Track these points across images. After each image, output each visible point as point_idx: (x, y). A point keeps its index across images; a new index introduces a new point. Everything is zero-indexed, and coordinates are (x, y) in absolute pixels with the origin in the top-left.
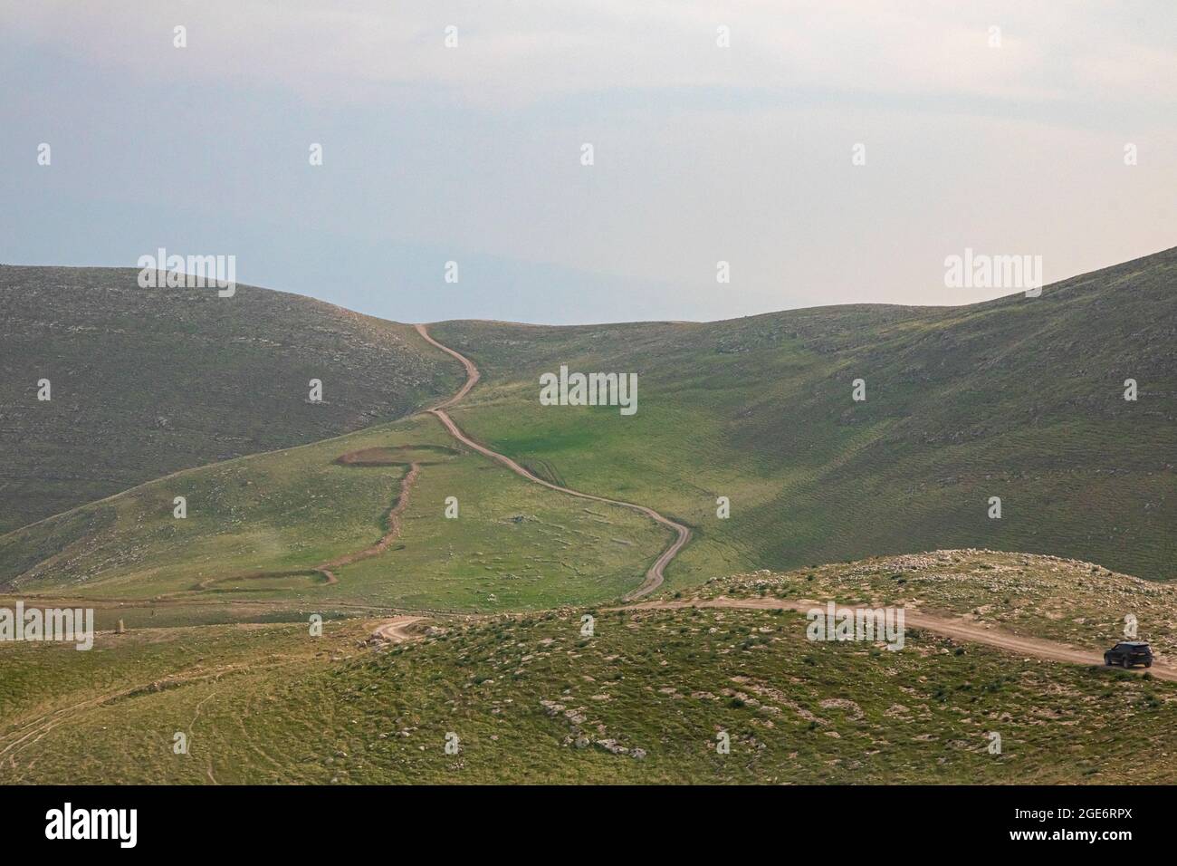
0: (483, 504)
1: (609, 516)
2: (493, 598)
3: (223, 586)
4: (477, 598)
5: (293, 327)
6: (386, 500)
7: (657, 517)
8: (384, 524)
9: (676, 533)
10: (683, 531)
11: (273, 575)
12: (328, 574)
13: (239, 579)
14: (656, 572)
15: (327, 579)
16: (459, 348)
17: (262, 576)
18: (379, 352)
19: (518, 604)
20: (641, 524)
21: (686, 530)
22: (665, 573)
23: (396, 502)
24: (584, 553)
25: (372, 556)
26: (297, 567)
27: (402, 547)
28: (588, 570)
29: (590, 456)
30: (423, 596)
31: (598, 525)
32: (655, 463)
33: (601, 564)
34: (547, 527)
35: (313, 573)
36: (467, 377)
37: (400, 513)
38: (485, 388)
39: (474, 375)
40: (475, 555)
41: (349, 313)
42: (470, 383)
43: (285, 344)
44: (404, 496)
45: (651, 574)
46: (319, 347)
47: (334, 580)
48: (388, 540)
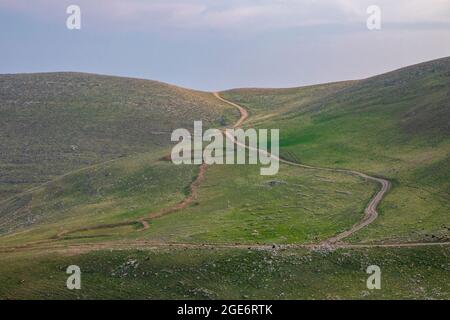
0: (249, 176)
1: (331, 178)
2: (256, 232)
3: (73, 235)
4: (245, 233)
5: (144, 95)
6: (190, 177)
7: (364, 176)
8: (187, 191)
9: (380, 185)
10: (384, 183)
11: (109, 226)
12: (144, 223)
13: (85, 230)
14: (371, 209)
15: (143, 226)
16: (236, 102)
17: (100, 227)
18: (192, 105)
19: (275, 236)
20: (354, 181)
21: (387, 182)
22: (377, 209)
23: (195, 178)
24: (318, 201)
25: (176, 211)
26: (126, 220)
27: (197, 204)
28: (323, 211)
29: (314, 146)
30: (205, 234)
31: (325, 183)
32: (357, 147)
33: (331, 207)
34: (292, 187)
35: (136, 223)
36: (241, 116)
37: (197, 185)
38: (251, 119)
39: (245, 114)
40: (244, 206)
41: (176, 88)
42: (243, 118)
43: (140, 104)
44: (201, 175)
45: (368, 211)
46: (159, 104)
47: (147, 227)
48: (188, 200)
